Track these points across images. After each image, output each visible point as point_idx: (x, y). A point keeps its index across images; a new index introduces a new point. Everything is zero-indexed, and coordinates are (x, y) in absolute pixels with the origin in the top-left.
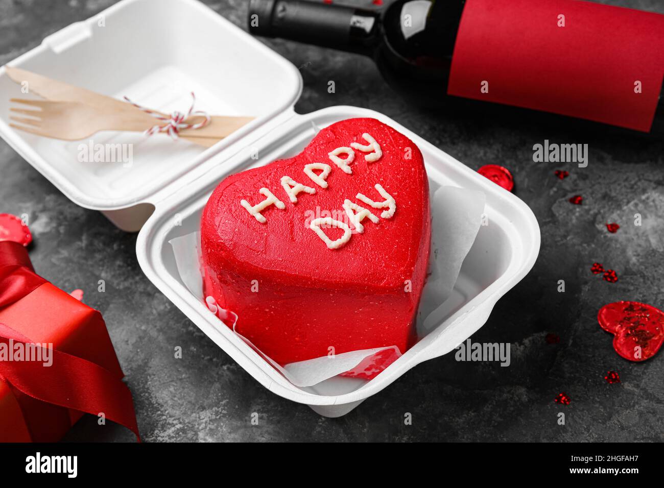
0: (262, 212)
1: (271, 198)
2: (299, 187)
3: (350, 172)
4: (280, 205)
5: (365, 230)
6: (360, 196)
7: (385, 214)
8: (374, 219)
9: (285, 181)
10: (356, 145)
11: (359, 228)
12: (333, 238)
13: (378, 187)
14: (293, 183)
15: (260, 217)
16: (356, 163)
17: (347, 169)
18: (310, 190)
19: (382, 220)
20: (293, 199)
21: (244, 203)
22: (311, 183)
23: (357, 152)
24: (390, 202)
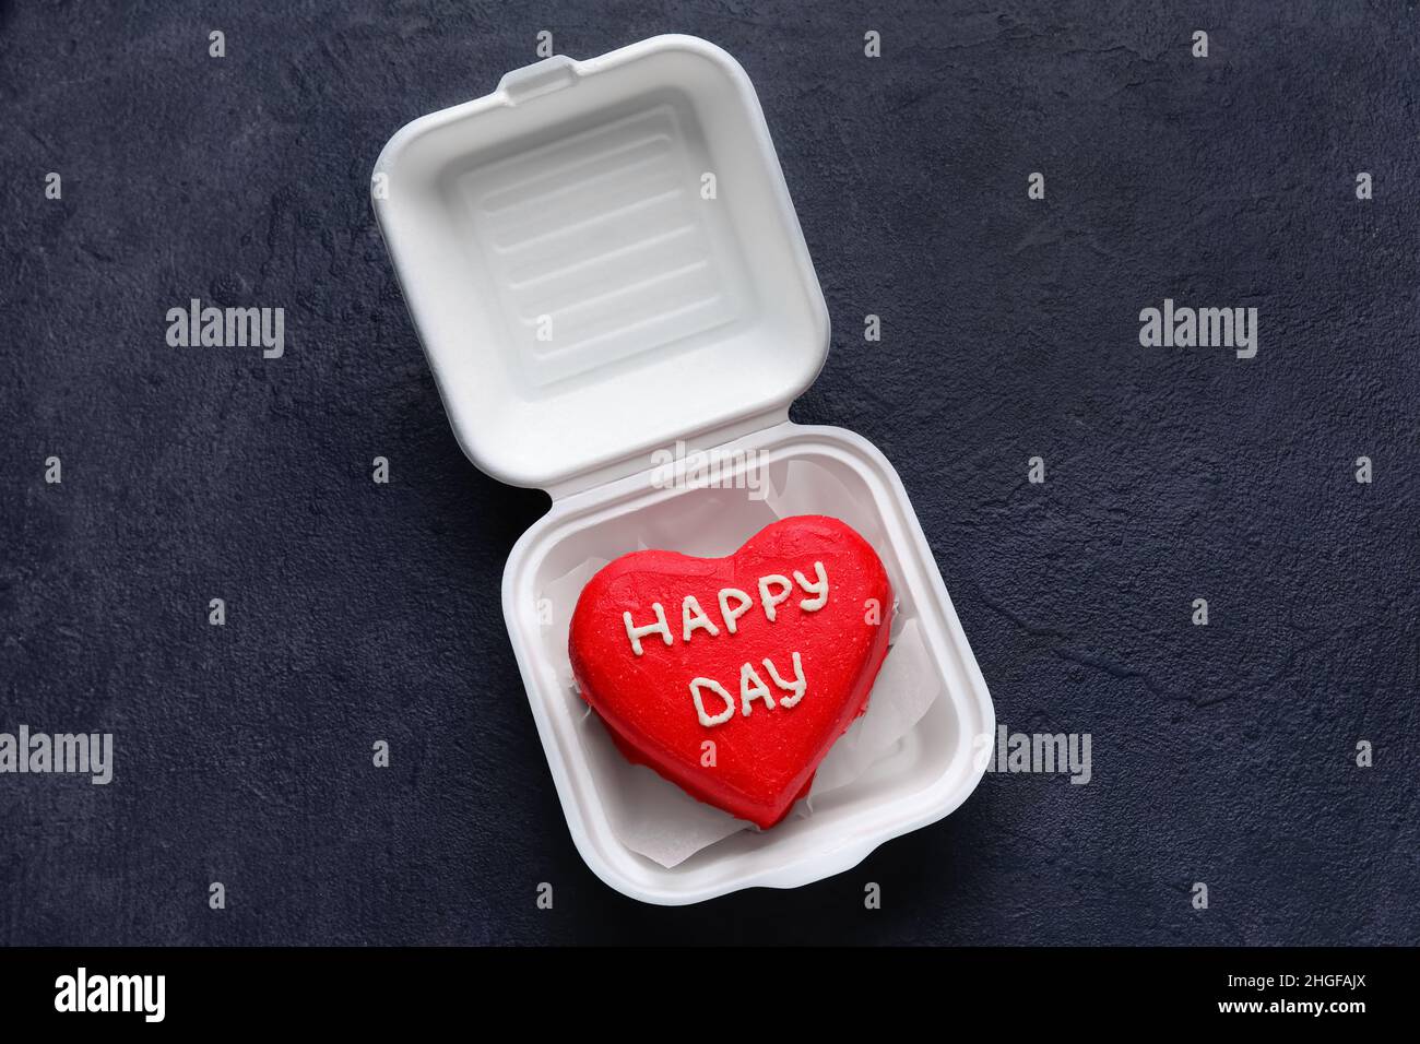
0: (643, 639)
1: (661, 626)
2: (702, 620)
3: (773, 619)
4: (669, 638)
5: (752, 713)
6: (768, 663)
7: (787, 702)
8: (770, 703)
9: (690, 601)
10: (800, 577)
11: (747, 709)
12: (711, 711)
13: (796, 656)
14: (697, 609)
15: (637, 647)
16: (788, 605)
17: (771, 613)
18: (713, 630)
19: (780, 707)
20: (687, 636)
21: (627, 617)
22: (718, 618)
23: (797, 586)
24: (800, 686)
